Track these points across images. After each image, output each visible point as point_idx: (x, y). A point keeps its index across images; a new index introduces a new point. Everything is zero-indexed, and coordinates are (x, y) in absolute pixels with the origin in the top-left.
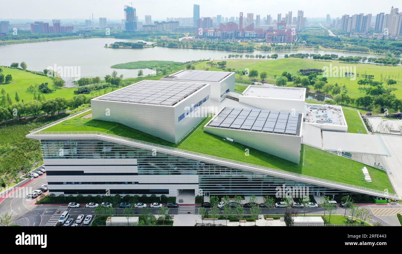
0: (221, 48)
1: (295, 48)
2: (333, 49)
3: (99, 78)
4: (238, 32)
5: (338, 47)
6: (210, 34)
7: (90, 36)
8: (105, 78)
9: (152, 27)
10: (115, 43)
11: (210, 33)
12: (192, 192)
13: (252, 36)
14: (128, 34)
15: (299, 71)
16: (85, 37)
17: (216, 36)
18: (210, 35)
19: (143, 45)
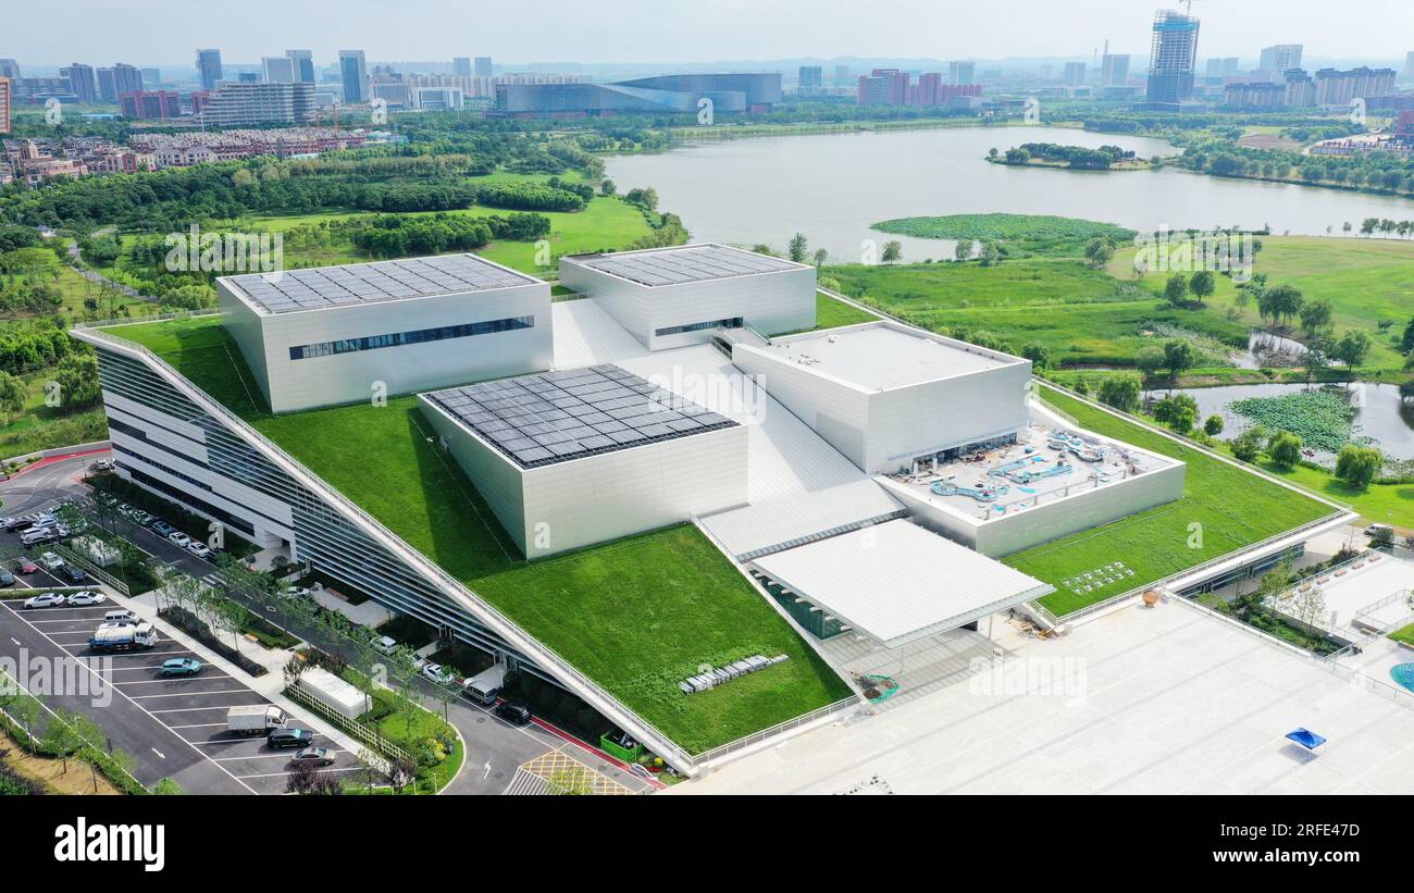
10: (1022, 147)
19: (1116, 159)
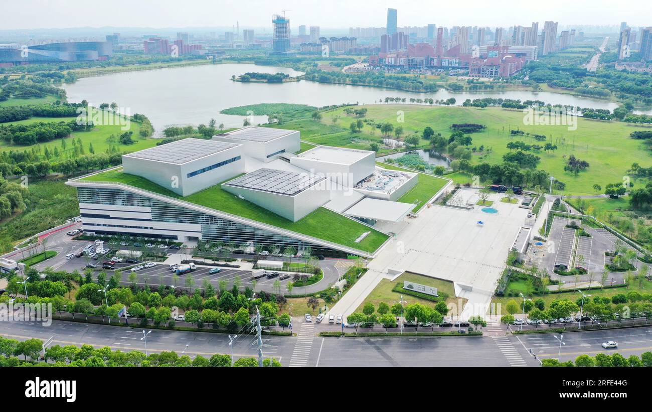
0: (391, 85)
1: (502, 89)
2: (563, 89)
3: (192, 128)
4: (431, 59)
5: (569, 87)
6: (390, 61)
7: (221, 61)
8: (198, 128)
9: (315, 46)
10: (245, 74)
11: (390, 59)
12: (196, 239)
13: (453, 65)
14: (274, 58)
15: (451, 126)
16: (214, 62)
17: (398, 64)
18: (389, 63)
19: (284, 78)
